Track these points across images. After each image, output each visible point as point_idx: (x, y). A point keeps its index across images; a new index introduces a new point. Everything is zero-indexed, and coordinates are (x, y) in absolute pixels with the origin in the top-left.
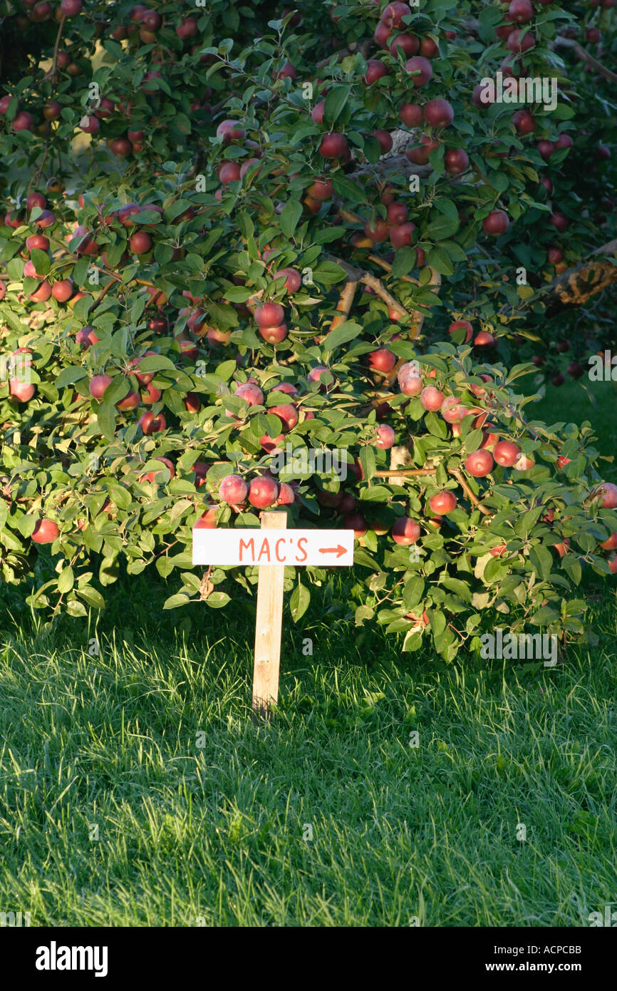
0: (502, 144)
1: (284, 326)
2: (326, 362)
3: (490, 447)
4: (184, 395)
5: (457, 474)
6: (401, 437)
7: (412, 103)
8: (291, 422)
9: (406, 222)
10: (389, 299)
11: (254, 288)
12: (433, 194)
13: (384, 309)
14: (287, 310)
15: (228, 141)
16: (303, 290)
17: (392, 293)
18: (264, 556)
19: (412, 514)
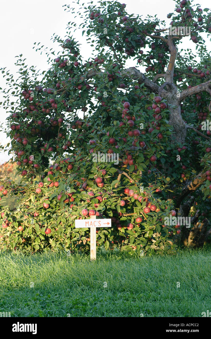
0: (154, 140)
1: (103, 183)
2: (111, 189)
3: (149, 207)
4: (80, 200)
5: (142, 213)
6: (131, 207)
7: (130, 131)
8: (101, 200)
9: (132, 159)
10: (129, 178)
11: (96, 174)
12: (138, 153)
13: (129, 180)
14: (103, 179)
15: (91, 144)
16: (107, 175)
17: (130, 177)
18: (91, 225)
19: (131, 222)
